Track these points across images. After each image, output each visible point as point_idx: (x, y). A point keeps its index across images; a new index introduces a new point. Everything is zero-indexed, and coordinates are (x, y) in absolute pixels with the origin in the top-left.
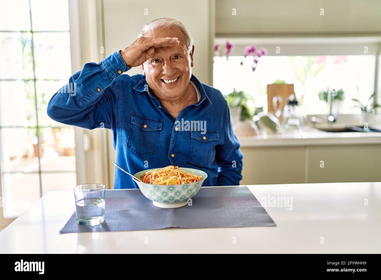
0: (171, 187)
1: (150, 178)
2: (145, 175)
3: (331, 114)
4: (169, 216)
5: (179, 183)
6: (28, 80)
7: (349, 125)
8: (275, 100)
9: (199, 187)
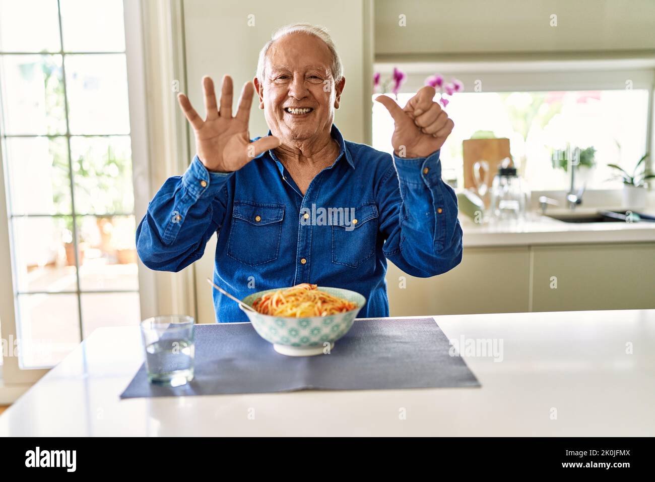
0: (303, 321)
1: (269, 305)
2: (260, 299)
3: (572, 191)
4: (301, 370)
5: (318, 313)
6: (56, 136)
7: (603, 209)
8: (477, 167)
9: (351, 321)
